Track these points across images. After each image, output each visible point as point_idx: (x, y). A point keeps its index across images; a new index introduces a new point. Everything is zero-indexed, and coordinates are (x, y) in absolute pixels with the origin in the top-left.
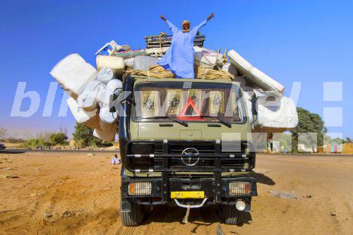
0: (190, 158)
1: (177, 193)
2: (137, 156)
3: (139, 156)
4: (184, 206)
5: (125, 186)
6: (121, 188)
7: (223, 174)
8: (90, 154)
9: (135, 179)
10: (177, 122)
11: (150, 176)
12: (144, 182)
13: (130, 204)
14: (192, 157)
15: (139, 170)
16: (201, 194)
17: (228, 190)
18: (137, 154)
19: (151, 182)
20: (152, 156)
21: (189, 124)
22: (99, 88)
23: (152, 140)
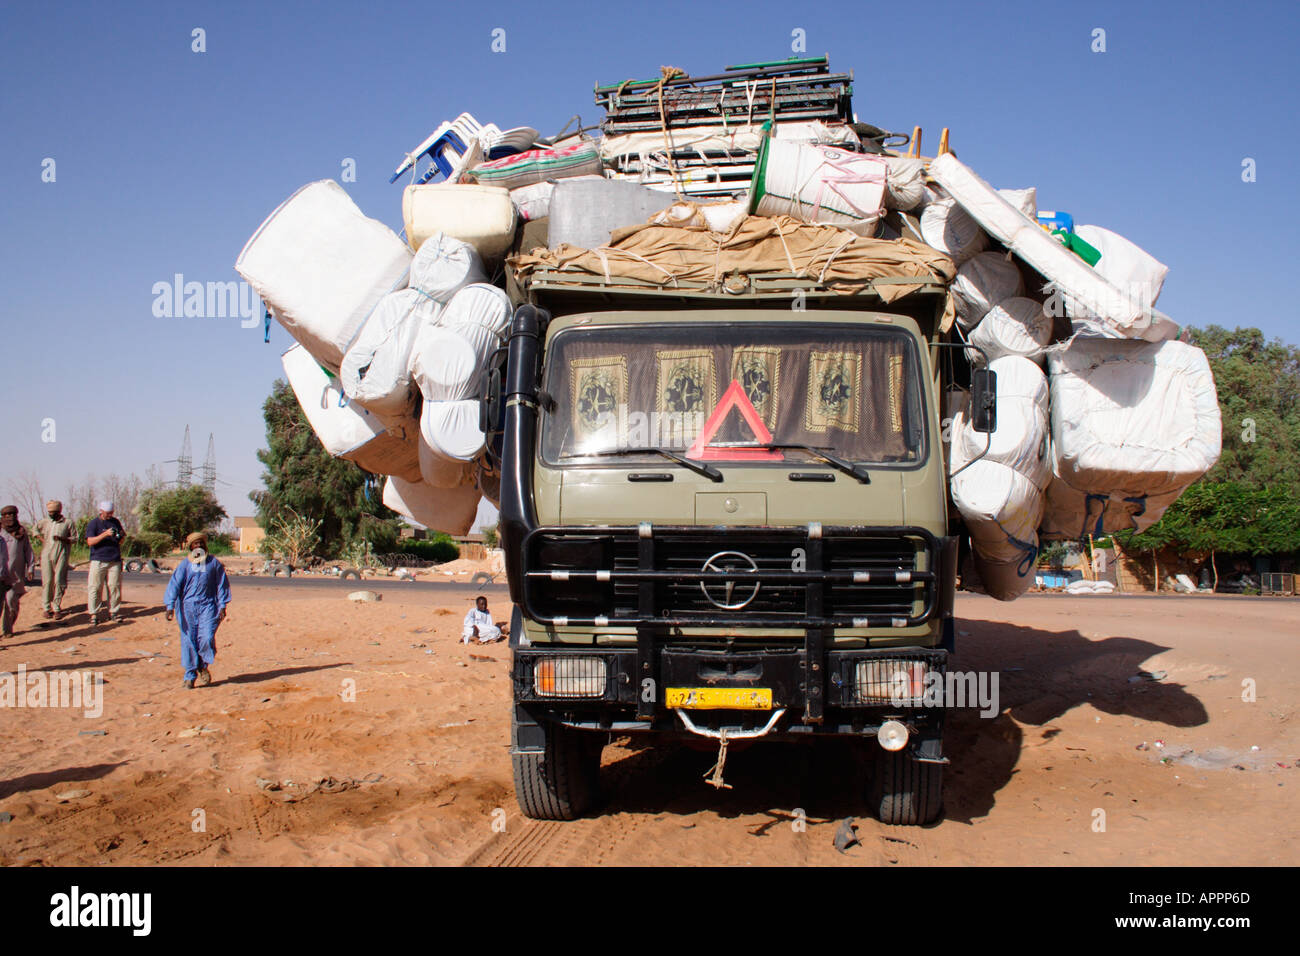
0: (729, 586)
1: (686, 691)
2: (556, 574)
3: (565, 575)
4: (709, 733)
5: (523, 666)
6: (513, 675)
7: (841, 635)
8: (361, 595)
9: (555, 648)
10: (684, 465)
11: (600, 640)
12: (581, 657)
13: (541, 732)
14: (738, 581)
15: (564, 620)
16: (763, 697)
17: (851, 686)
18: (556, 568)
19: (605, 658)
20: (603, 575)
21: (725, 472)
22: (418, 320)
23: (604, 527)
